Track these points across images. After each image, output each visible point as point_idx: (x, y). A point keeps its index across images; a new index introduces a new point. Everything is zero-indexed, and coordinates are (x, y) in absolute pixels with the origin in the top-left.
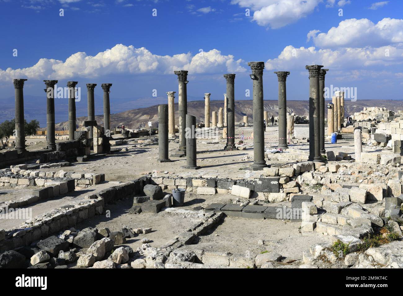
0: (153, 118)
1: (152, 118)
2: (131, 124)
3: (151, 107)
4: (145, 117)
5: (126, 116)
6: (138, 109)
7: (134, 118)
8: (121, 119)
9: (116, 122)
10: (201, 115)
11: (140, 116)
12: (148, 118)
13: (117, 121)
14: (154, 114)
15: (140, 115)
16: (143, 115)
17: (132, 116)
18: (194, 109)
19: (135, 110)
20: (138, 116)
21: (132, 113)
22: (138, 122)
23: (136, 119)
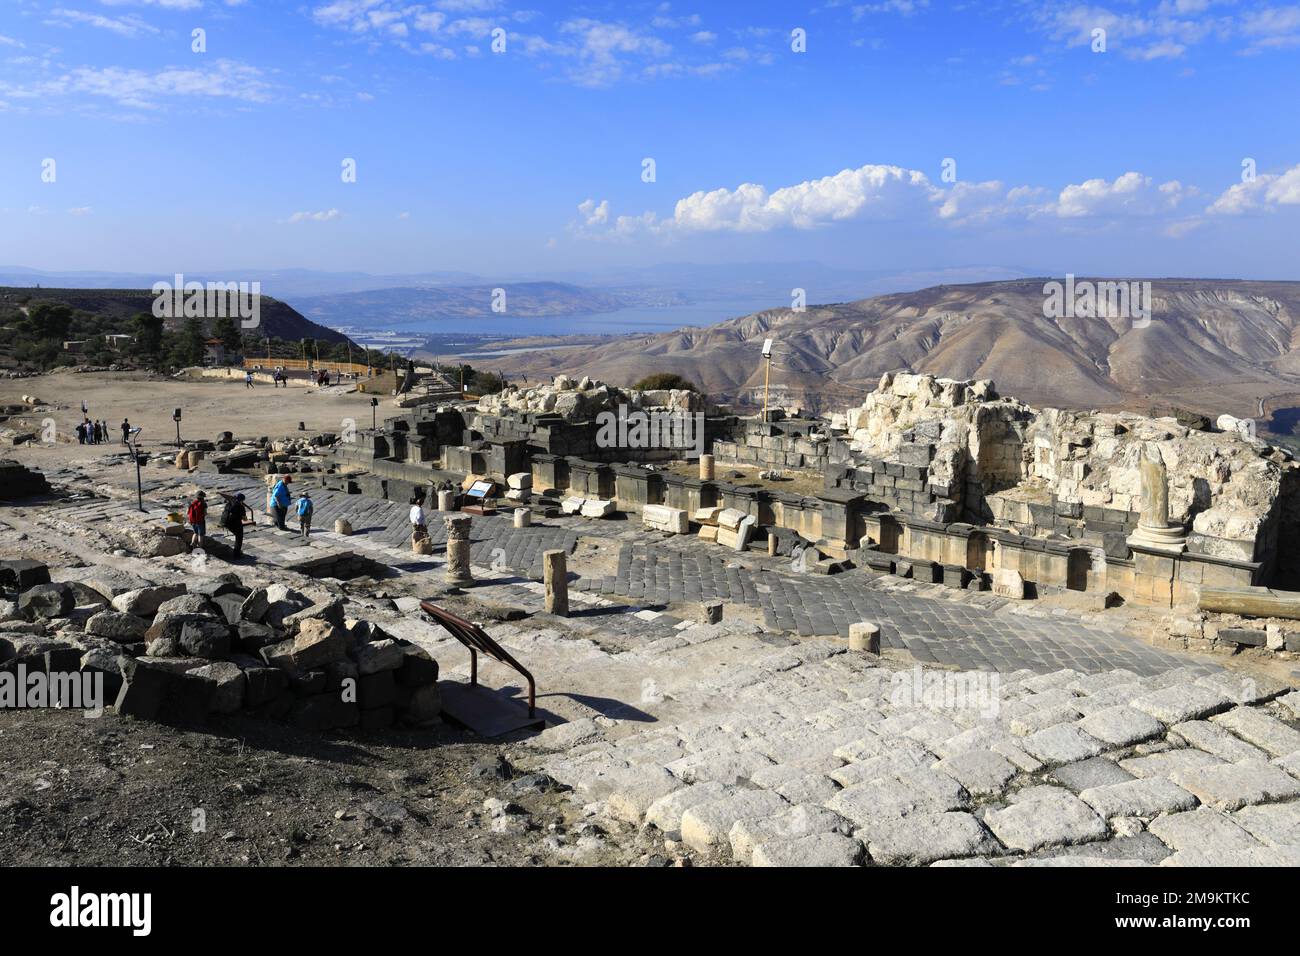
0: (926, 315)
1: (924, 314)
2: (877, 327)
3: (924, 291)
4: (908, 312)
5: (869, 309)
6: (895, 295)
7: (884, 313)
8: (857, 314)
9: (845, 321)
10: (1038, 311)
11: (899, 310)
12: (916, 313)
13: (848, 318)
14: (929, 307)
15: (898, 307)
16: (904, 307)
17: (880, 308)
18: (1021, 298)
19: (888, 296)
20: (893, 309)
21: (882, 303)
22: (892, 322)
23: (889, 316)
